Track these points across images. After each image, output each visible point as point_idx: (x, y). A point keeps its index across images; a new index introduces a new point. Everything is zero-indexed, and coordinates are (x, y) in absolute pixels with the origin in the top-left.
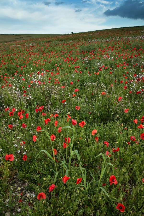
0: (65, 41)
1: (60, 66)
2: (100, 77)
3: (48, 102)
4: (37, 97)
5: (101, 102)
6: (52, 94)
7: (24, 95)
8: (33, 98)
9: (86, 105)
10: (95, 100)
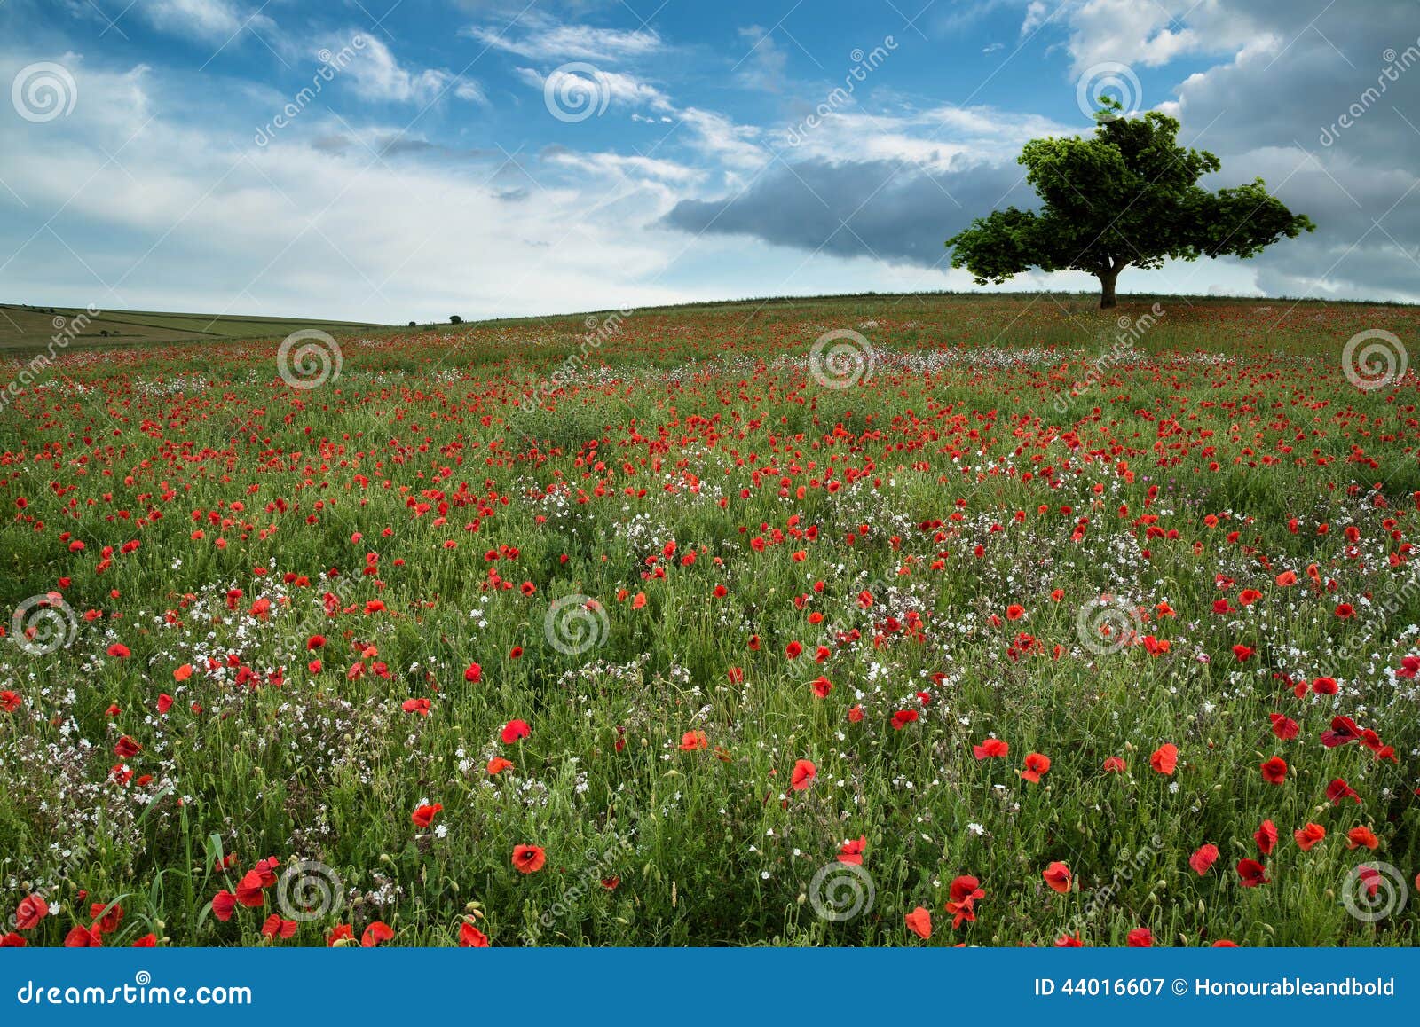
0: (410, 370)
1: (385, 546)
2: (656, 614)
3: (305, 817)
4: (226, 785)
5: (677, 796)
6: (341, 754)
7: (121, 777)
8: (188, 798)
9: (584, 834)
10: (636, 781)
